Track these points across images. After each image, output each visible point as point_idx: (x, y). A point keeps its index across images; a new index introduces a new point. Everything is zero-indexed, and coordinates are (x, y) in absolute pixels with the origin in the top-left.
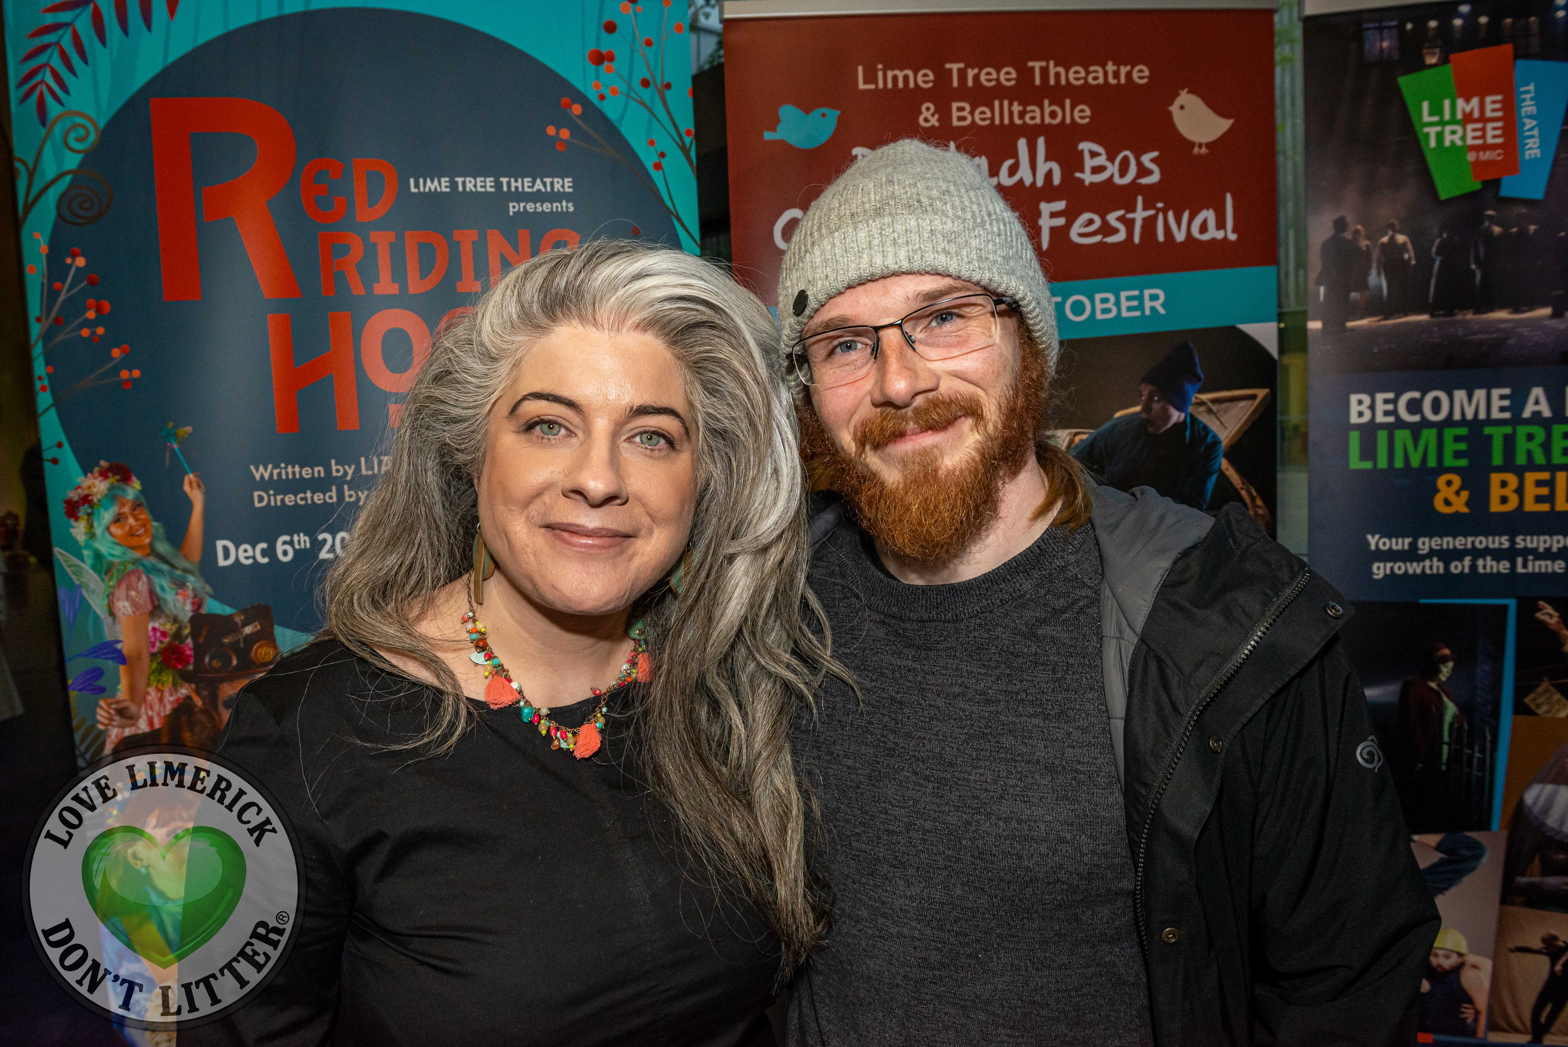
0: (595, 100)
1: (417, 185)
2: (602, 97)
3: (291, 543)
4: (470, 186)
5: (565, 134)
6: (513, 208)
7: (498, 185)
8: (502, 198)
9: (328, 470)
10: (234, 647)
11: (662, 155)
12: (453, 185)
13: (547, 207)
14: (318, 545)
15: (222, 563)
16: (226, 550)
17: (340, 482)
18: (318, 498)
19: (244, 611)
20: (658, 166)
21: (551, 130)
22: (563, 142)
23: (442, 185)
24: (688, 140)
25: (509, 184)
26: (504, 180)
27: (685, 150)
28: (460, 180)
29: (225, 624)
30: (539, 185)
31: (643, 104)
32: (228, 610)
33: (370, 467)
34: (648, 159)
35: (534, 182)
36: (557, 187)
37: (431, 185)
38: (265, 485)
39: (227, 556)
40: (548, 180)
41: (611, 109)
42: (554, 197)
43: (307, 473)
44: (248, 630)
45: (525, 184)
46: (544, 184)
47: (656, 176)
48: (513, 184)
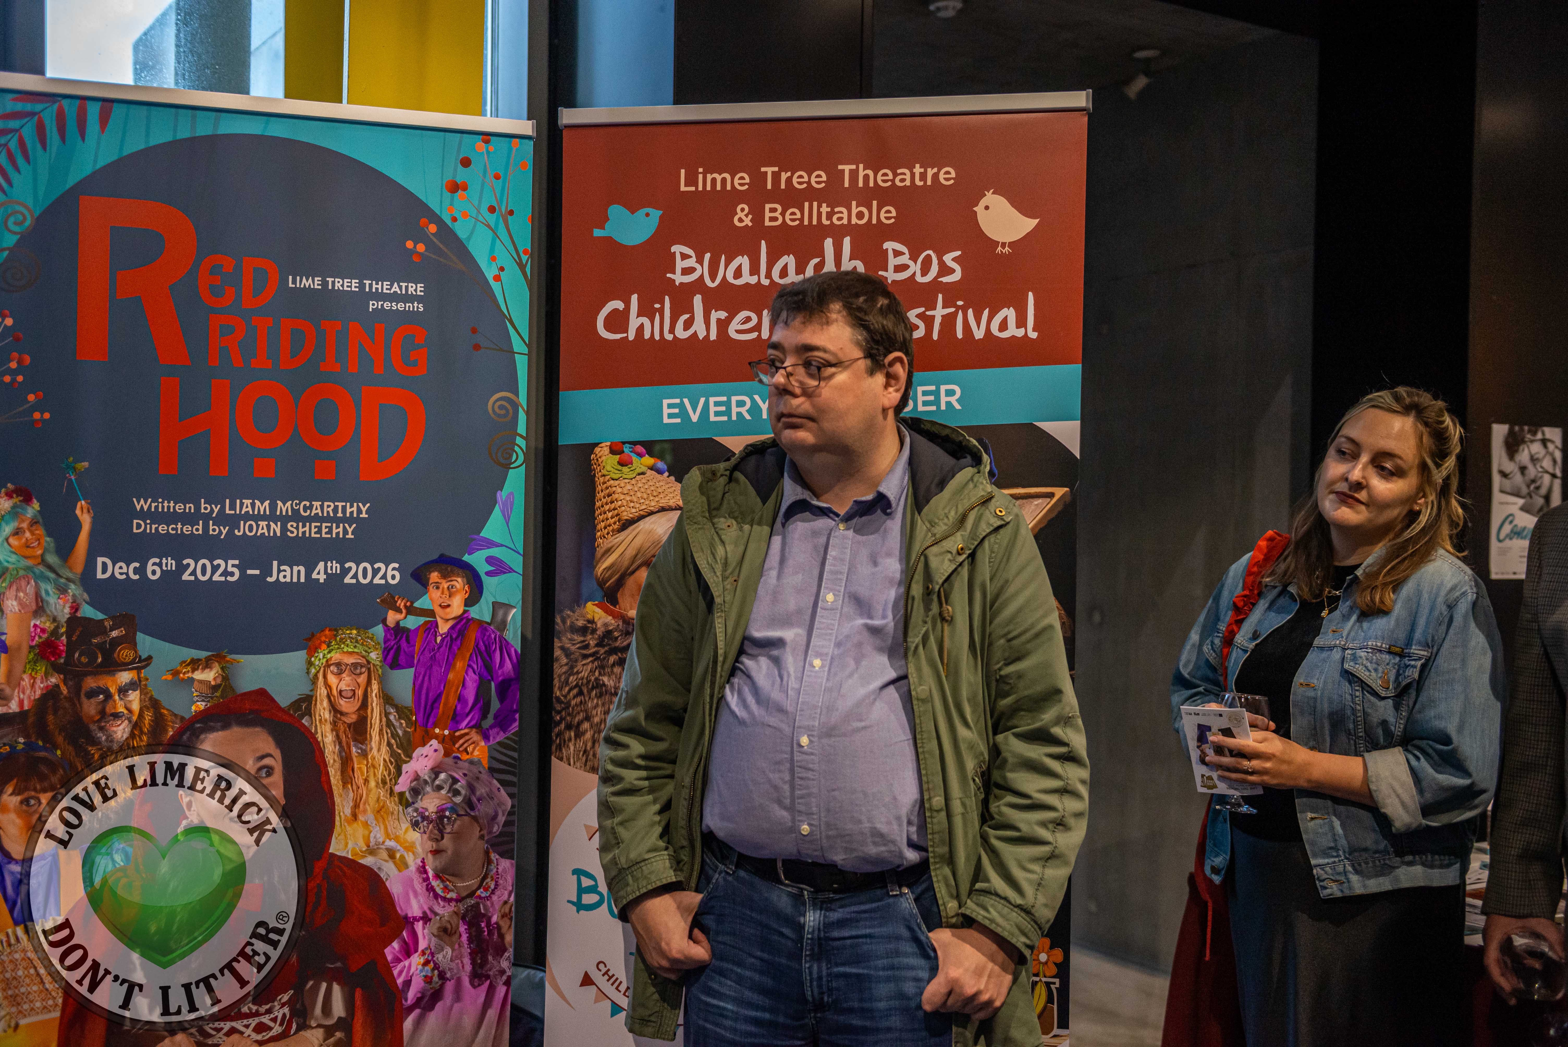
0: (448, 221)
1: (294, 282)
2: (454, 219)
3: (160, 565)
4: (338, 286)
5: (421, 248)
6: (373, 305)
7: (362, 286)
8: (364, 296)
9: (197, 508)
10: (101, 647)
11: (502, 269)
12: (324, 284)
13: (401, 306)
14: (183, 568)
15: (100, 575)
16: (105, 565)
17: (207, 517)
18: (187, 529)
19: (113, 618)
20: (497, 278)
21: (410, 244)
22: (419, 254)
23: (315, 283)
24: (524, 258)
25: (371, 285)
26: (367, 282)
27: (522, 267)
28: (330, 280)
29: (97, 627)
30: (395, 288)
31: (489, 226)
32: (100, 616)
33: (233, 507)
34: (490, 272)
35: (392, 285)
36: (411, 290)
37: (306, 283)
38: (143, 515)
39: (104, 571)
40: (404, 285)
41: (461, 230)
42: (407, 298)
43: (179, 508)
44: (114, 634)
45: (384, 287)
46: (400, 288)
47: (495, 286)
48: (374, 286)
